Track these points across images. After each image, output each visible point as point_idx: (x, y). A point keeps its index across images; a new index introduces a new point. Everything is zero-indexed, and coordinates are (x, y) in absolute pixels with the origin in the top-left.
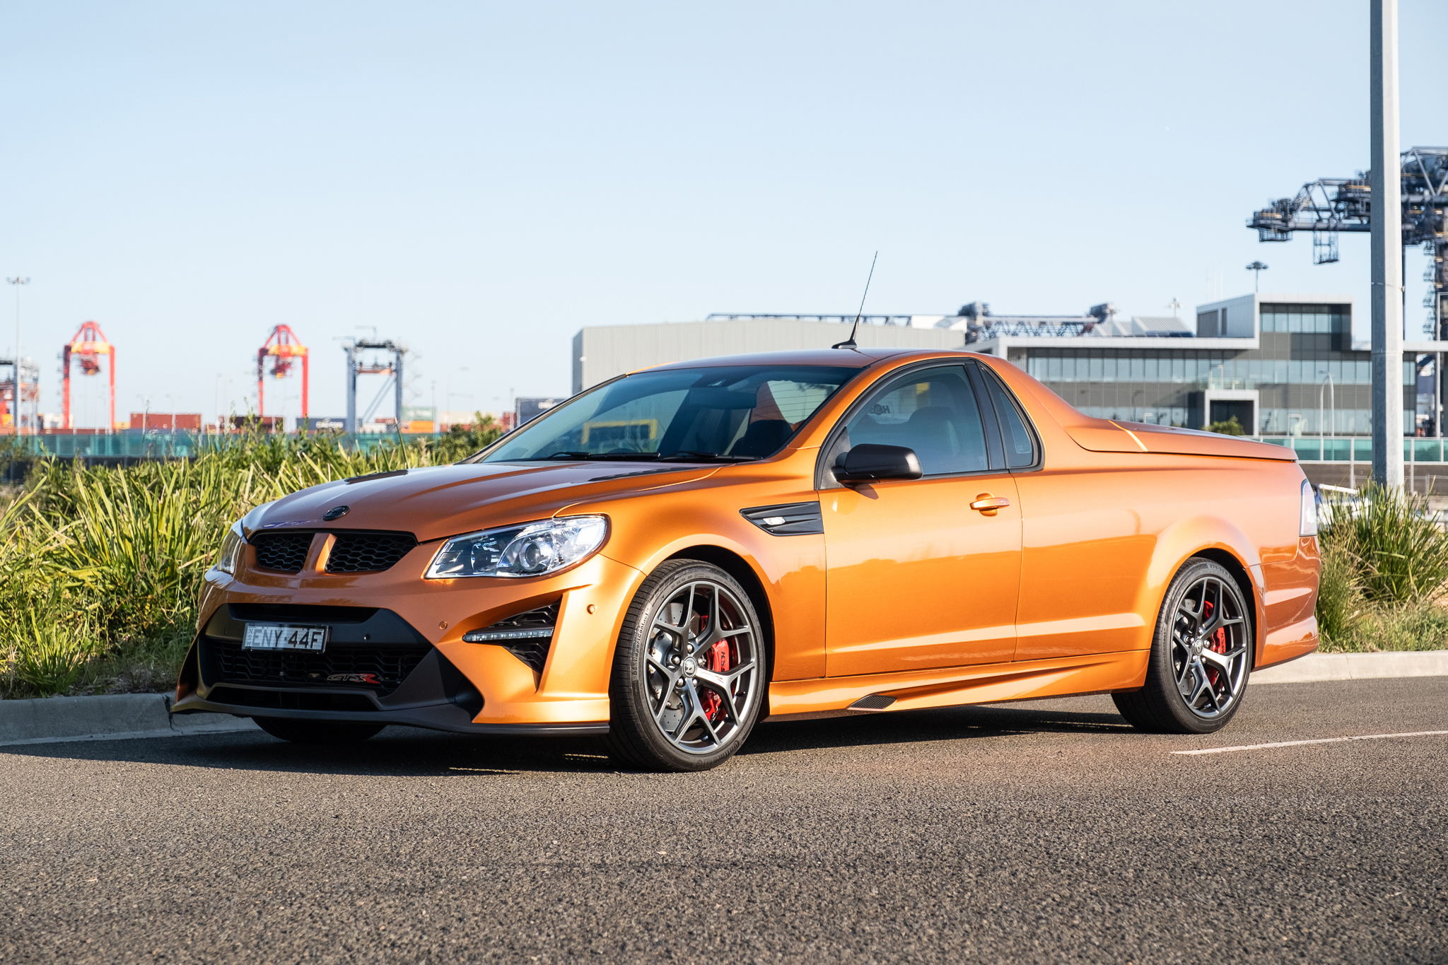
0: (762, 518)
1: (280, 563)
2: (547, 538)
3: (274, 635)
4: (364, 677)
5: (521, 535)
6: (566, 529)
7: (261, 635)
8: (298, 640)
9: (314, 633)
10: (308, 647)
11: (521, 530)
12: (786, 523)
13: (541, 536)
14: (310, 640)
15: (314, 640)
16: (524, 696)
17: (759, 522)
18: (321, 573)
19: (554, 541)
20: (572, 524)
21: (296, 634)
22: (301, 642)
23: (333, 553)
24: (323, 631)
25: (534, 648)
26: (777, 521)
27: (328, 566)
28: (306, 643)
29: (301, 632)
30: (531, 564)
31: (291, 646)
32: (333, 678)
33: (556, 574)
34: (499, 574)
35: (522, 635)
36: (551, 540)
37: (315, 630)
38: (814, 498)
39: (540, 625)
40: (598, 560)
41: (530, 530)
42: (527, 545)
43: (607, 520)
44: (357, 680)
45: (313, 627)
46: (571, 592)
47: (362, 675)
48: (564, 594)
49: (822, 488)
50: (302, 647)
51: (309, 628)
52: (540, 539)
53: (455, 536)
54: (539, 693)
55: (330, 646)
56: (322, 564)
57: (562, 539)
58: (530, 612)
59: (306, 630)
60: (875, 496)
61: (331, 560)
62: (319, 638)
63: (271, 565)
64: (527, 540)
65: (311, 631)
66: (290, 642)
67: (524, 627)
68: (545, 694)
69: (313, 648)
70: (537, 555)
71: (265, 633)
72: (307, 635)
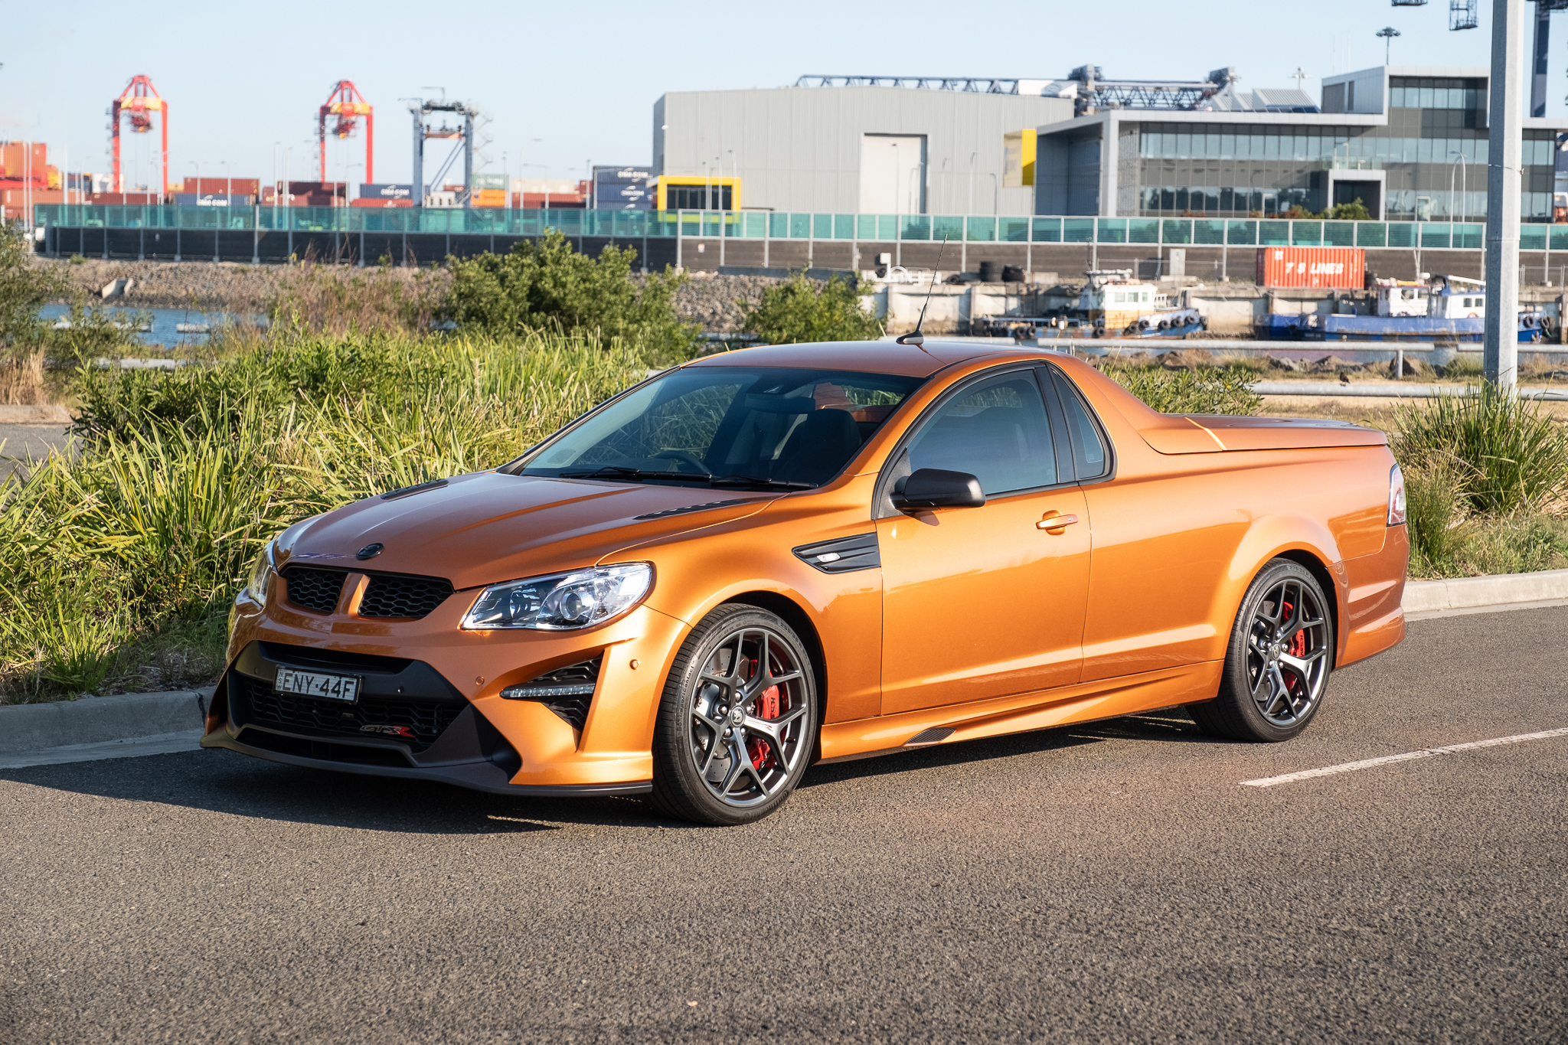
0: (815, 555)
1: (312, 601)
2: (589, 588)
3: (305, 681)
4: (398, 730)
5: (561, 585)
6: (609, 578)
7: (291, 679)
8: (330, 688)
9: (347, 682)
10: (340, 697)
11: (562, 580)
12: (841, 559)
13: (583, 586)
14: (342, 690)
15: (346, 690)
16: (563, 756)
17: (812, 560)
18: (354, 617)
19: (596, 591)
20: (614, 572)
21: (327, 682)
22: (333, 691)
23: (366, 595)
24: (355, 681)
25: (574, 704)
26: (832, 557)
27: (361, 609)
28: (338, 692)
29: (334, 680)
30: (573, 615)
31: (323, 694)
32: (366, 728)
33: (600, 627)
34: (539, 626)
35: (561, 691)
36: (593, 589)
37: (347, 679)
38: (870, 529)
39: (582, 681)
40: (642, 610)
41: (572, 579)
42: (567, 595)
43: (652, 566)
44: (390, 732)
45: (346, 676)
46: (614, 648)
47: (396, 728)
48: (606, 650)
49: (880, 516)
50: (334, 696)
51: (341, 676)
52: (582, 589)
53: (492, 585)
54: (579, 753)
55: (362, 696)
56: (355, 608)
57: (606, 588)
58: (571, 667)
59: (338, 678)
60: (935, 523)
61: (364, 602)
62: (352, 688)
63: (303, 602)
64: (568, 589)
65: (344, 680)
66: (322, 689)
67: (565, 683)
68: (585, 755)
69: (346, 698)
70: (578, 606)
71: (296, 679)
72: (339, 684)
